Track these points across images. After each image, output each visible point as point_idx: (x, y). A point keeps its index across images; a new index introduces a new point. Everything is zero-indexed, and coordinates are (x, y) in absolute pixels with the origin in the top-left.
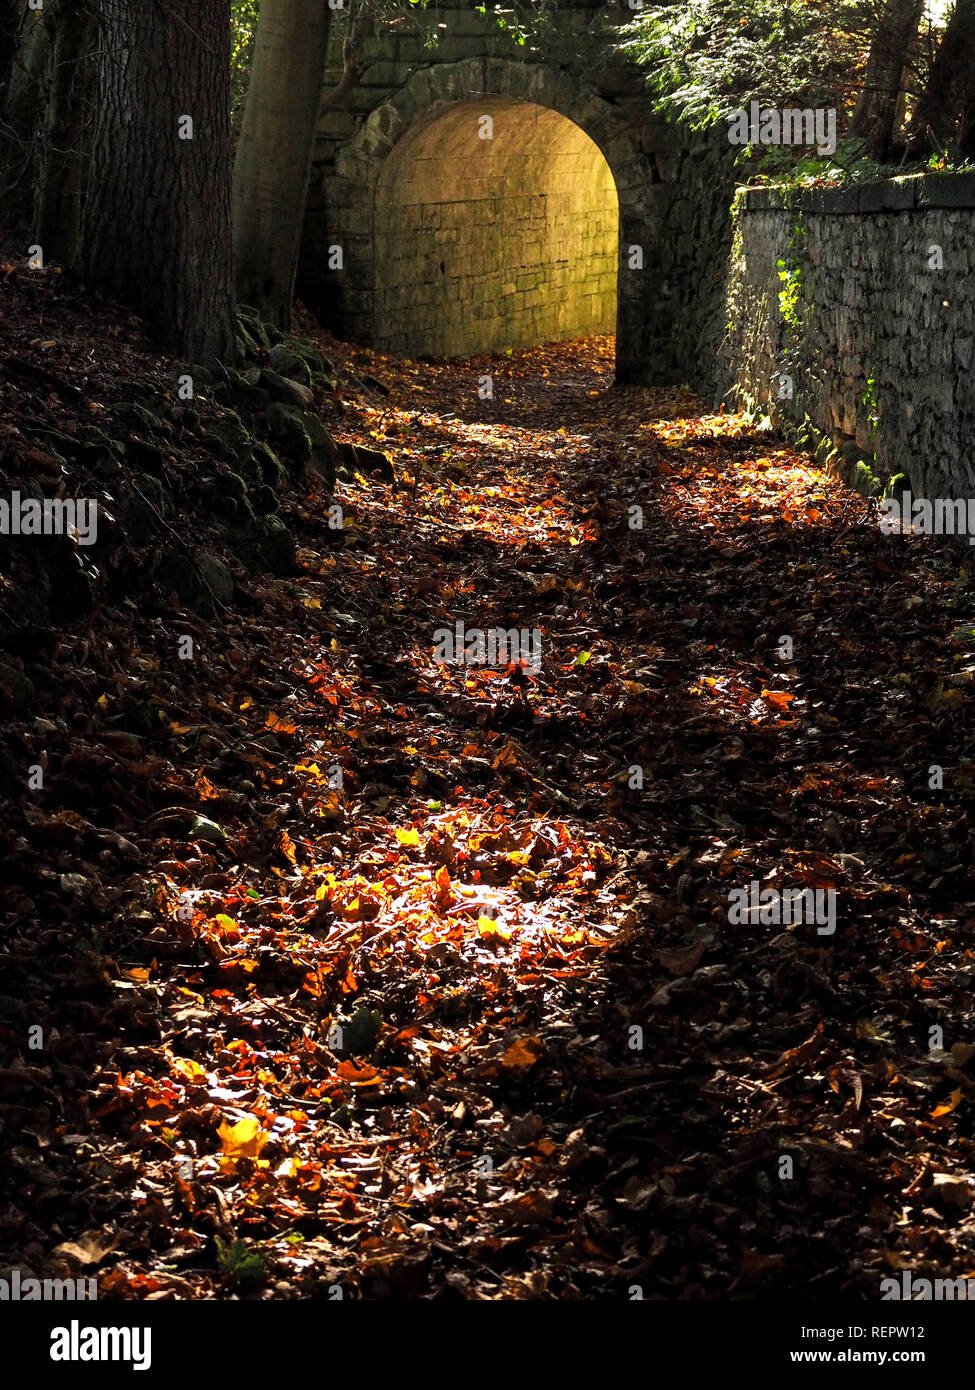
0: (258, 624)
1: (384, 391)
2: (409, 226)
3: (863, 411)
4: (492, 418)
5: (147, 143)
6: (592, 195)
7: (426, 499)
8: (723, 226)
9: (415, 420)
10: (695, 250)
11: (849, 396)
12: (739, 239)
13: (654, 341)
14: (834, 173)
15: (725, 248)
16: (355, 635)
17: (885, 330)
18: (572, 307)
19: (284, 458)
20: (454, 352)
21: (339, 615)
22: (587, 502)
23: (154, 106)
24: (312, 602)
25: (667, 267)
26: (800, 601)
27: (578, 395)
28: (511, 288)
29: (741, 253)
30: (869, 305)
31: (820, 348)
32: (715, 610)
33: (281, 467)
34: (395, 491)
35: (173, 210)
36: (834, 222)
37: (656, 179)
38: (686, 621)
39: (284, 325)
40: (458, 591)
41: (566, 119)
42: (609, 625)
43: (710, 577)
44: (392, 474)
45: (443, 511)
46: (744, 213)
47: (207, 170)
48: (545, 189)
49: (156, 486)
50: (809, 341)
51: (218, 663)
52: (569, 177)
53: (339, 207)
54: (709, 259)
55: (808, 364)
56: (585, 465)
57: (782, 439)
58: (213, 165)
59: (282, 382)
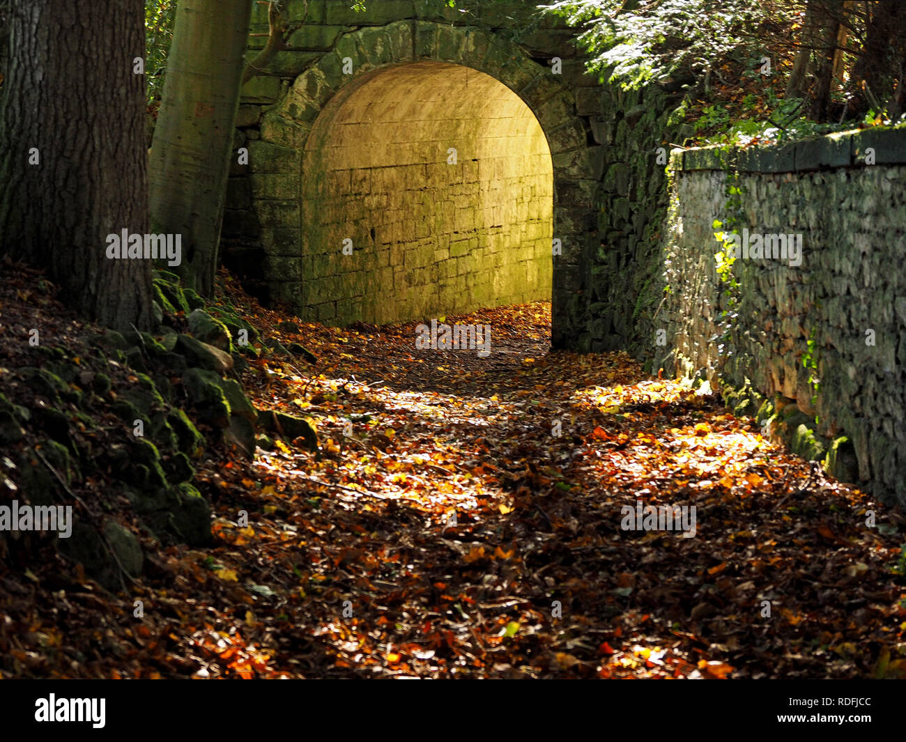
0: (168, 596)
1: (311, 359)
2: (337, 191)
3: (804, 374)
4: (422, 386)
5: (59, 103)
6: (527, 158)
7: (351, 467)
8: (659, 189)
9: (341, 388)
10: (631, 213)
11: (789, 359)
12: (675, 203)
13: (591, 306)
14: (770, 132)
15: (661, 211)
16: (272, 607)
17: (824, 290)
18: (507, 274)
19: (203, 426)
20: (385, 320)
21: (256, 587)
22: (519, 469)
23: (66, 65)
24: (226, 573)
25: (603, 231)
26: (741, 568)
27: (513, 362)
28: (445, 254)
29: (678, 215)
30: (808, 265)
31: (759, 310)
32: (651, 579)
33: (197, 434)
34: (318, 459)
35: (86, 172)
36: (770, 181)
37: (591, 141)
38: (620, 590)
39: (207, 293)
40: (381, 561)
41: (498, 82)
42: (540, 595)
43: (645, 545)
44: (315, 441)
45: (367, 479)
46: (681, 174)
47: (122, 132)
48: (477, 154)
49: (63, 453)
50: (748, 303)
51: (125, 637)
52: (502, 141)
53: (265, 172)
54: (646, 222)
55: (747, 327)
56: (518, 432)
57: (722, 404)
58: (128, 125)
59: (198, 346)
